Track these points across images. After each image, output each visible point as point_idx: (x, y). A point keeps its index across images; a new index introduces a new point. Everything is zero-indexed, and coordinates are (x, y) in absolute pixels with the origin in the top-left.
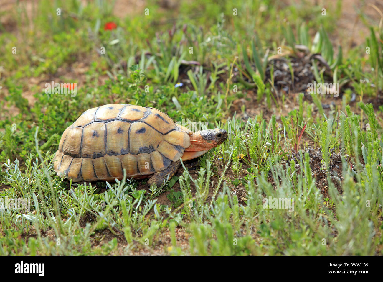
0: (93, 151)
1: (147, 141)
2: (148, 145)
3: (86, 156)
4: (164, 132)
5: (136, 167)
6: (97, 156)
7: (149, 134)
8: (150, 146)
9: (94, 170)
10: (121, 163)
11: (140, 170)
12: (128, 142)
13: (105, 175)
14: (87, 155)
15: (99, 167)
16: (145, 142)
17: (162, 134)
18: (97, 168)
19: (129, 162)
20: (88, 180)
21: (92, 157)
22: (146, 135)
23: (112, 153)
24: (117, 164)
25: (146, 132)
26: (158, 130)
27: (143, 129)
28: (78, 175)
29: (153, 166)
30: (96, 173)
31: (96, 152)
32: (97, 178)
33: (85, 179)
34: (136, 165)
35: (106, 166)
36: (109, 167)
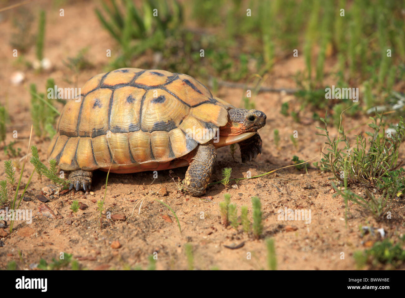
0: (92, 127)
1: (165, 114)
2: (166, 119)
3: (83, 134)
4: (192, 104)
5: (149, 150)
6: (97, 134)
7: (170, 105)
8: (169, 121)
9: (93, 153)
10: (129, 144)
11: (155, 155)
12: (139, 115)
13: (108, 161)
14: (85, 133)
15: (99, 149)
16: (163, 115)
17: (189, 106)
18: (97, 151)
19: (140, 142)
20: (85, 167)
21: (91, 135)
22: (165, 105)
23: (117, 130)
24: (124, 144)
25: (165, 102)
26: (184, 100)
27: (162, 97)
28: (72, 161)
29: (173, 149)
30: (96, 158)
31: (96, 128)
32: (97, 165)
33: (81, 167)
34: (149, 147)
35: (109, 148)
36: (112, 148)
